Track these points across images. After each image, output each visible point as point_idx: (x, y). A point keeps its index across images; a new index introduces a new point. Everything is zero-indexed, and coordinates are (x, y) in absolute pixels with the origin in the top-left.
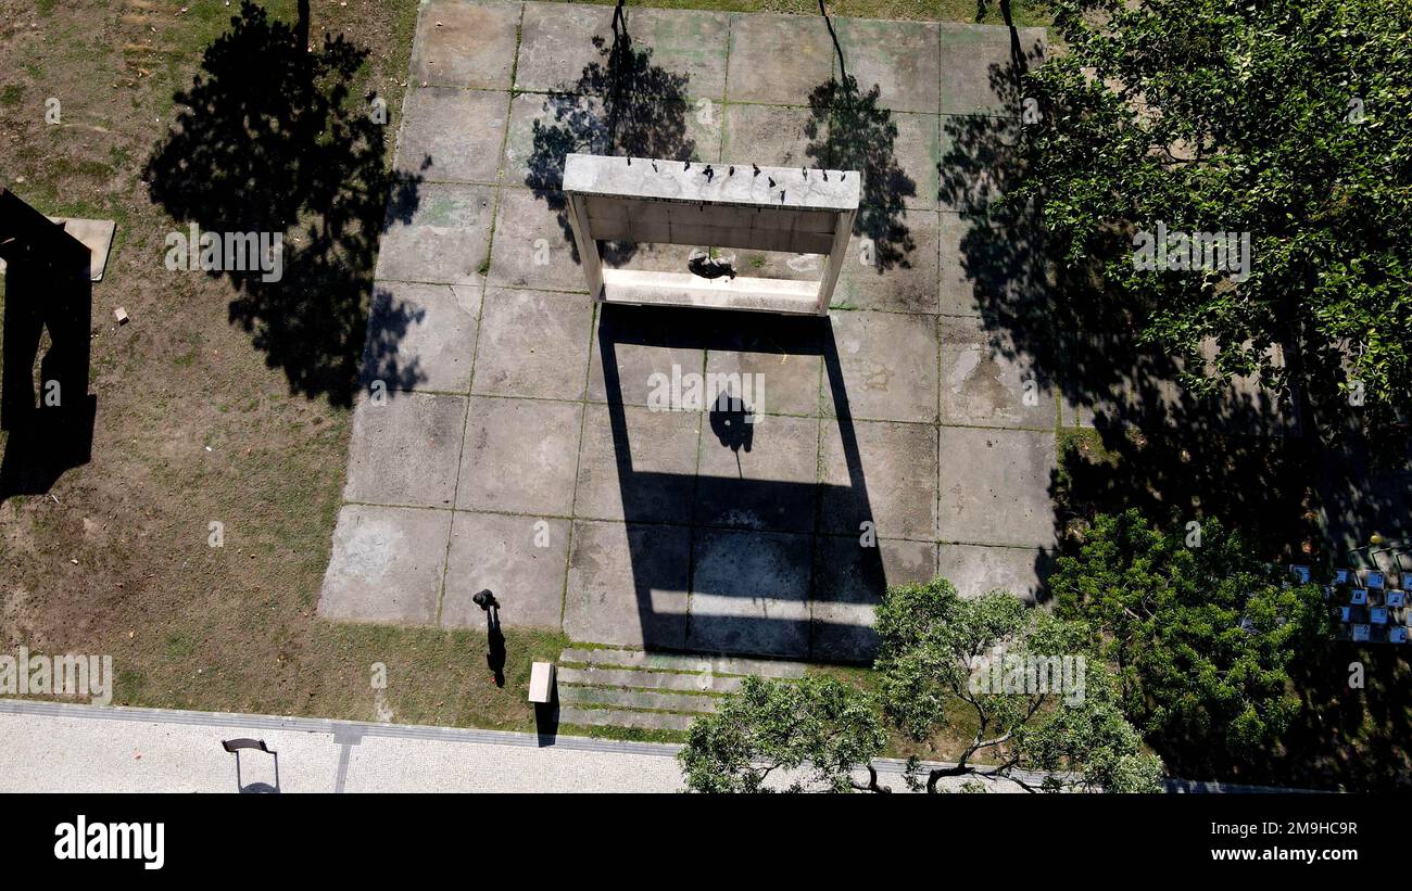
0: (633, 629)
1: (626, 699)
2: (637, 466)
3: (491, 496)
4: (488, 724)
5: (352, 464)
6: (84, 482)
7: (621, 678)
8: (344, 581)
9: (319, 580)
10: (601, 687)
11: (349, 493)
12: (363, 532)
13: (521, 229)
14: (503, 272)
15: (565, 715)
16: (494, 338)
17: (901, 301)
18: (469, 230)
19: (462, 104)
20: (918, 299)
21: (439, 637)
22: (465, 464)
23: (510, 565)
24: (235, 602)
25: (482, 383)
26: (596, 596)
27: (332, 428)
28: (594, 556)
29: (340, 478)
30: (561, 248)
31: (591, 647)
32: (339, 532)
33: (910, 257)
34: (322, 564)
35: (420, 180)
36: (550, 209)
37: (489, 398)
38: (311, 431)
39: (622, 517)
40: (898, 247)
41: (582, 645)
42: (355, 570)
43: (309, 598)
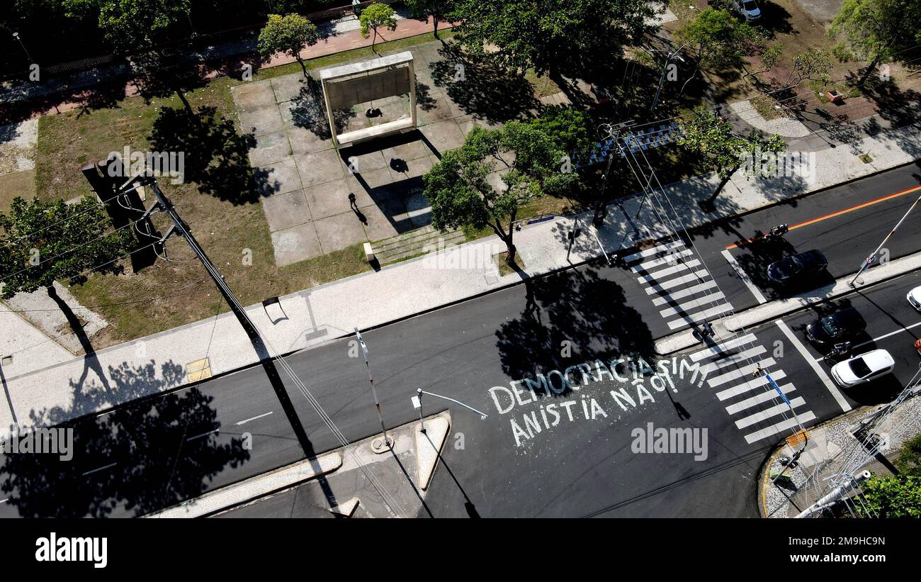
0: (393, 231)
1: (400, 250)
2: (372, 187)
3: (325, 213)
4: (355, 274)
5: (269, 221)
7: (396, 245)
8: (283, 254)
9: (273, 256)
10: (390, 250)
11: (271, 229)
12: (282, 238)
13: (299, 139)
14: (298, 152)
15: (381, 262)
16: (304, 170)
17: (439, 118)
18: (281, 145)
19: (261, 112)
20: (446, 116)
21: (325, 257)
22: (311, 207)
23: (341, 229)
24: (245, 273)
25: (306, 184)
26: (376, 227)
27: (257, 213)
28: (371, 217)
29: (267, 226)
30: (316, 139)
31: (381, 241)
32: (273, 241)
33: (435, 105)
34: (272, 251)
35: (254, 135)
37: (311, 187)
38: (250, 216)
39: (374, 203)
40: (431, 104)
41: (377, 242)
42: (285, 249)
43: (272, 262)
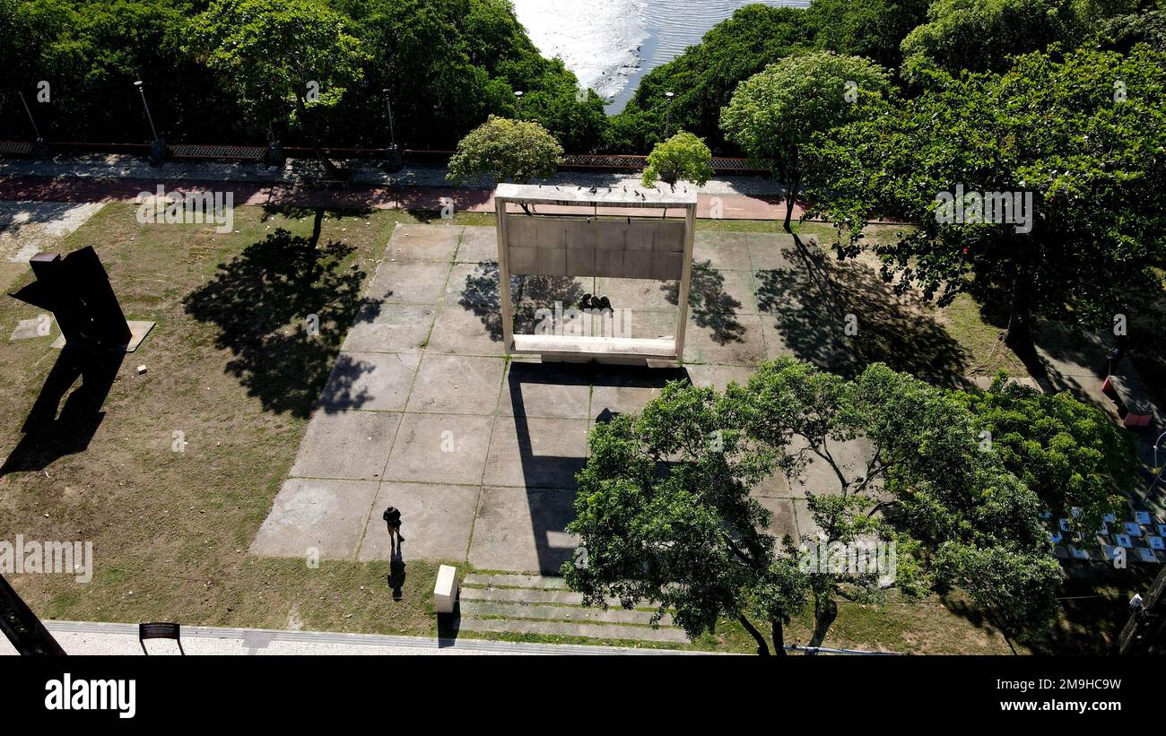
0: (532, 559)
1: (522, 612)
2: (536, 453)
3: (414, 472)
4: (392, 631)
5: (301, 453)
6: (75, 463)
7: (519, 595)
8: (278, 528)
9: (257, 528)
10: (501, 602)
11: (294, 471)
12: (301, 495)
13: (453, 325)
14: (437, 346)
15: (464, 625)
16: (427, 380)
17: (739, 360)
18: (414, 326)
19: (418, 268)
20: (752, 359)
21: (356, 567)
22: (395, 452)
23: (425, 516)
24: (178, 543)
25: (415, 405)
26: (499, 536)
27: (290, 431)
28: (499, 510)
29: (290, 461)
30: (483, 334)
31: (492, 573)
32: (280, 496)
33: (743, 337)
34: (262, 516)
35: (382, 302)
36: (476, 315)
37: (420, 414)
38: (273, 432)
39: (524, 484)
40: (733, 333)
41: (484, 571)
42: (289, 521)
43: (244, 540)
